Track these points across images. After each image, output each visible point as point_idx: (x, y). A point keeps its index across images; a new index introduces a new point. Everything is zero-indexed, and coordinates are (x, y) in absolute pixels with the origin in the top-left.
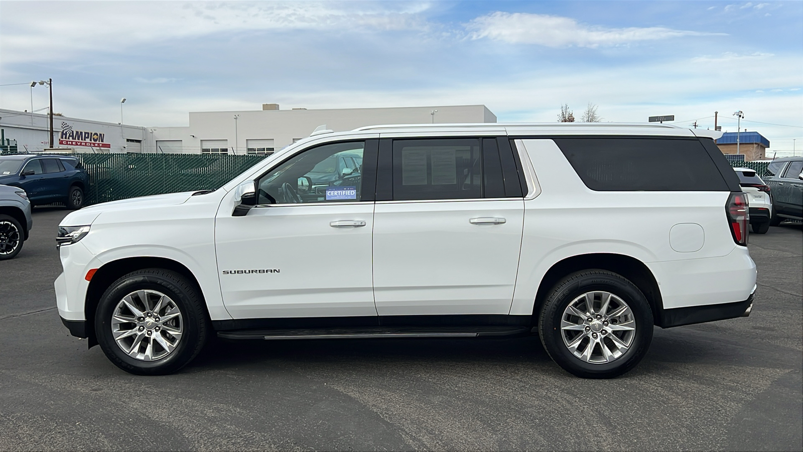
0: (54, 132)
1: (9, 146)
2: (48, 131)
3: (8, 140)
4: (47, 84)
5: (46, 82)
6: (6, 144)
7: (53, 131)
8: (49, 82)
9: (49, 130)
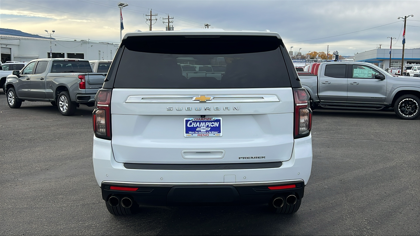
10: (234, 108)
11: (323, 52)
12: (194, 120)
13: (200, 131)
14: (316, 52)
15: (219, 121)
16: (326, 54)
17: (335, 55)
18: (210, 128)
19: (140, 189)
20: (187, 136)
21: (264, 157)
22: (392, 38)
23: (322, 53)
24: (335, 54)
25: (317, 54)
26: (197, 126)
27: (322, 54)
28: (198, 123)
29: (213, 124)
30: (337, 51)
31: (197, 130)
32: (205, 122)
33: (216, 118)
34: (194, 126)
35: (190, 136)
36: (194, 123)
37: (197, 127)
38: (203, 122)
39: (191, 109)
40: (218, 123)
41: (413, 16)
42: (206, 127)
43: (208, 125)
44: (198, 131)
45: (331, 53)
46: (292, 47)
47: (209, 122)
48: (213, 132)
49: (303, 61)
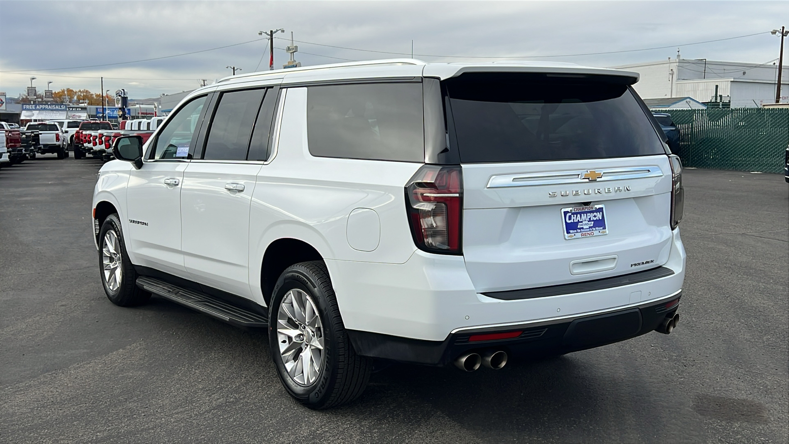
0: (781, 86)
1: (721, 103)
2: (775, 84)
3: (721, 96)
4: (779, 32)
5: (778, 31)
6: (718, 101)
7: (780, 84)
8: (781, 31)
9: (777, 82)
10: (626, 188)
11: (87, 91)
12: (573, 212)
13: (583, 228)
14: (72, 91)
15: (601, 210)
16: (92, 95)
17: (120, 98)
18: (593, 222)
19: (526, 332)
20: (569, 237)
21: (652, 261)
22: (235, 69)
23: (83, 92)
24: (120, 96)
25: (73, 94)
26: (578, 220)
27: (85, 94)
28: (579, 215)
29: (595, 216)
30: (123, 90)
31: (579, 227)
32: (586, 213)
33: (598, 206)
34: (575, 221)
35: (573, 238)
36: (574, 217)
37: (579, 222)
38: (584, 213)
39: (580, 193)
40: (601, 213)
41: (284, 31)
42: (589, 221)
43: (590, 217)
44: (580, 229)
45: (112, 94)
46: (33, 79)
47: (590, 212)
48: (597, 228)
49: (61, 107)
